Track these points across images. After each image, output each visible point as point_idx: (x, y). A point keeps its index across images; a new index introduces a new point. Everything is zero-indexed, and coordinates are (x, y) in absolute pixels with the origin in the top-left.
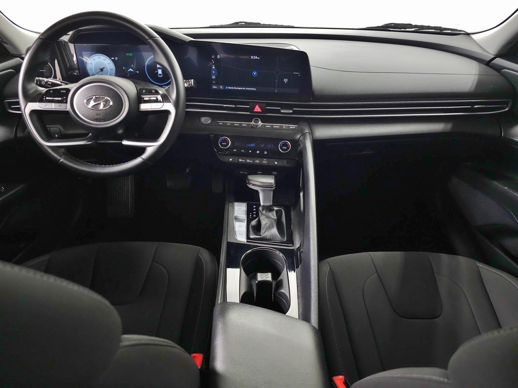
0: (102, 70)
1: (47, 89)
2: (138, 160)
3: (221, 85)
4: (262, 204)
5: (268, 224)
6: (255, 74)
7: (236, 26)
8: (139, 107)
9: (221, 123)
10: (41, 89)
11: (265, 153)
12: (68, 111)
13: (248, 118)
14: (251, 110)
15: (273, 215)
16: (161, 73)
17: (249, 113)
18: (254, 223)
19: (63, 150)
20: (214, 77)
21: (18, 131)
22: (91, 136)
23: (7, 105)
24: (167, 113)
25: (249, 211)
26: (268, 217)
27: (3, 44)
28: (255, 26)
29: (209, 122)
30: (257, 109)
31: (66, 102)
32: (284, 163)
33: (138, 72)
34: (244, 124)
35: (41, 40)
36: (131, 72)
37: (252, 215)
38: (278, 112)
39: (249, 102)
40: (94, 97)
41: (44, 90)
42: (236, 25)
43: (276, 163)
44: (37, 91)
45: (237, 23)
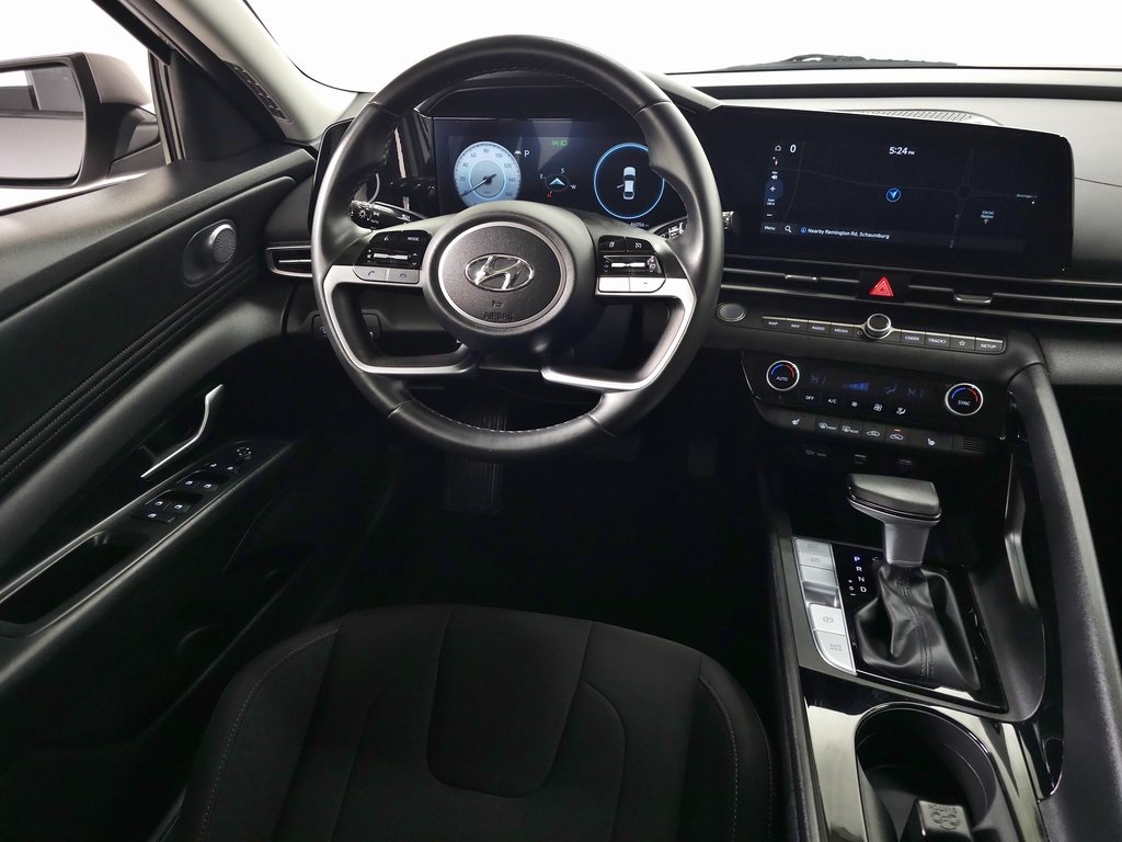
0: (488, 181)
1: (376, 232)
2: (582, 425)
3: (788, 222)
4: (889, 559)
5: (912, 626)
6: (894, 195)
7: (799, 65)
8: (595, 285)
9: (773, 321)
10: (362, 231)
11: (901, 411)
12: (420, 289)
13: (855, 313)
14: (865, 289)
15: (922, 594)
16: (631, 190)
17: (852, 299)
18: (864, 612)
19: (399, 385)
20: (771, 202)
21: (290, 319)
22: (466, 353)
23: (270, 259)
24: (673, 303)
25: (843, 571)
26: (910, 602)
27: (276, 117)
28: (848, 64)
29: (741, 318)
30: (883, 288)
31: (419, 267)
32: (958, 445)
33: (574, 187)
34: (841, 328)
35: (374, 111)
36: (557, 185)
37: (857, 585)
38: (949, 299)
39: (860, 269)
40: (490, 258)
41: (368, 234)
42: (797, 64)
43: (932, 443)
44: (353, 236)
45: (800, 59)
